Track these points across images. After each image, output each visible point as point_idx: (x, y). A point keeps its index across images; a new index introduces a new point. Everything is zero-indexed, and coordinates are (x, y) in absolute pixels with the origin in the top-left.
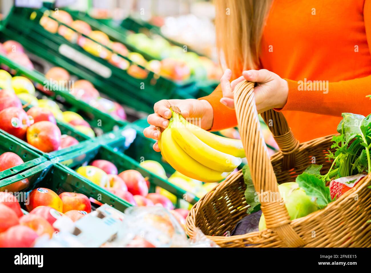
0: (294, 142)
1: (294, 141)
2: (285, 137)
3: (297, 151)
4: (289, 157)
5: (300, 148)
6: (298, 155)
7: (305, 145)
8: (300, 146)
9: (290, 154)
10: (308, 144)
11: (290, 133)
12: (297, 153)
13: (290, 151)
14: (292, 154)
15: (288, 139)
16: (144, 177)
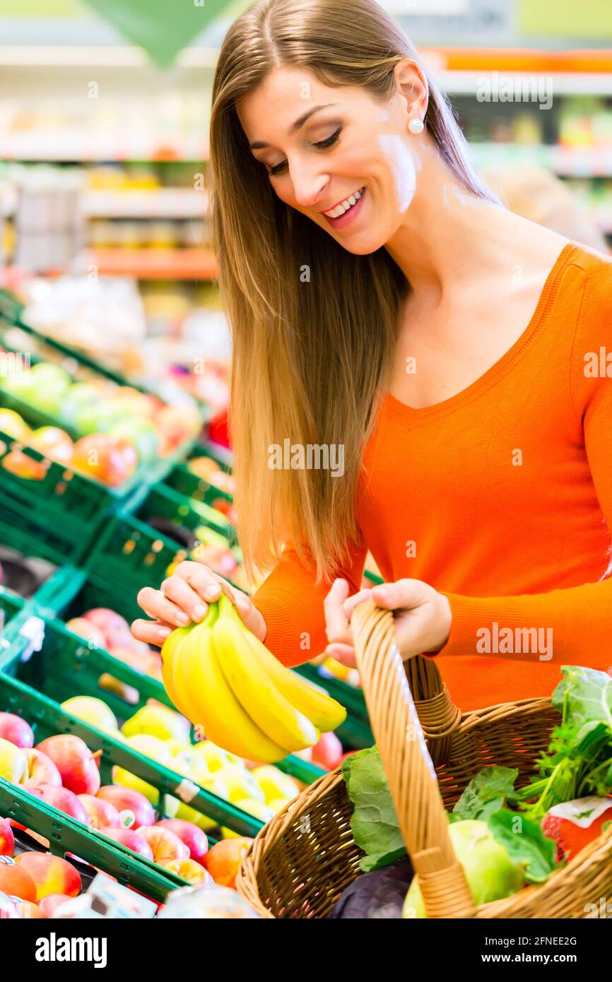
0: (452, 713)
1: (452, 710)
2: (433, 703)
3: (457, 731)
4: (439, 743)
5: (463, 724)
6: (458, 738)
7: (473, 718)
8: (463, 719)
9: (442, 738)
10: (480, 716)
11: (444, 695)
12: (456, 735)
13: (443, 731)
14: (446, 737)
15: (439, 708)
16: (93, 750)
